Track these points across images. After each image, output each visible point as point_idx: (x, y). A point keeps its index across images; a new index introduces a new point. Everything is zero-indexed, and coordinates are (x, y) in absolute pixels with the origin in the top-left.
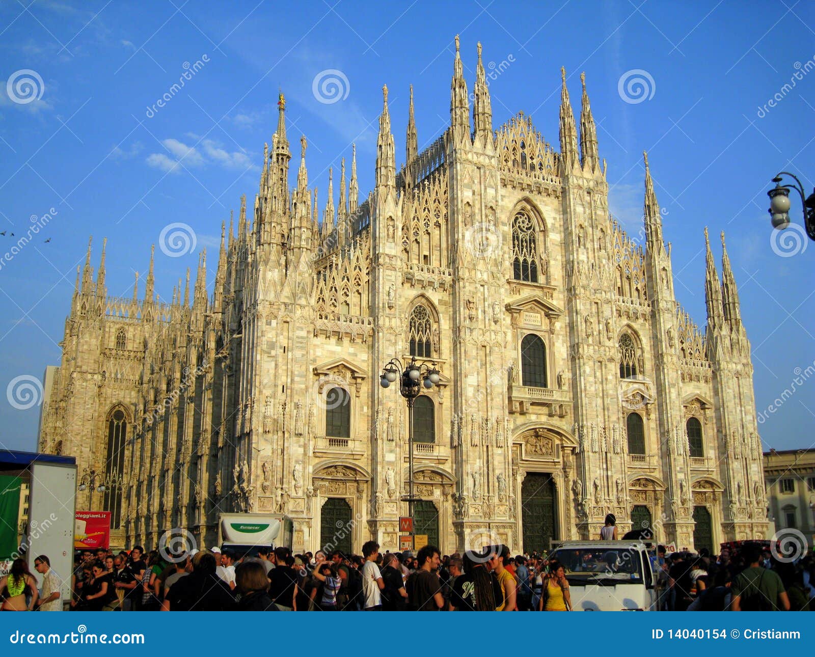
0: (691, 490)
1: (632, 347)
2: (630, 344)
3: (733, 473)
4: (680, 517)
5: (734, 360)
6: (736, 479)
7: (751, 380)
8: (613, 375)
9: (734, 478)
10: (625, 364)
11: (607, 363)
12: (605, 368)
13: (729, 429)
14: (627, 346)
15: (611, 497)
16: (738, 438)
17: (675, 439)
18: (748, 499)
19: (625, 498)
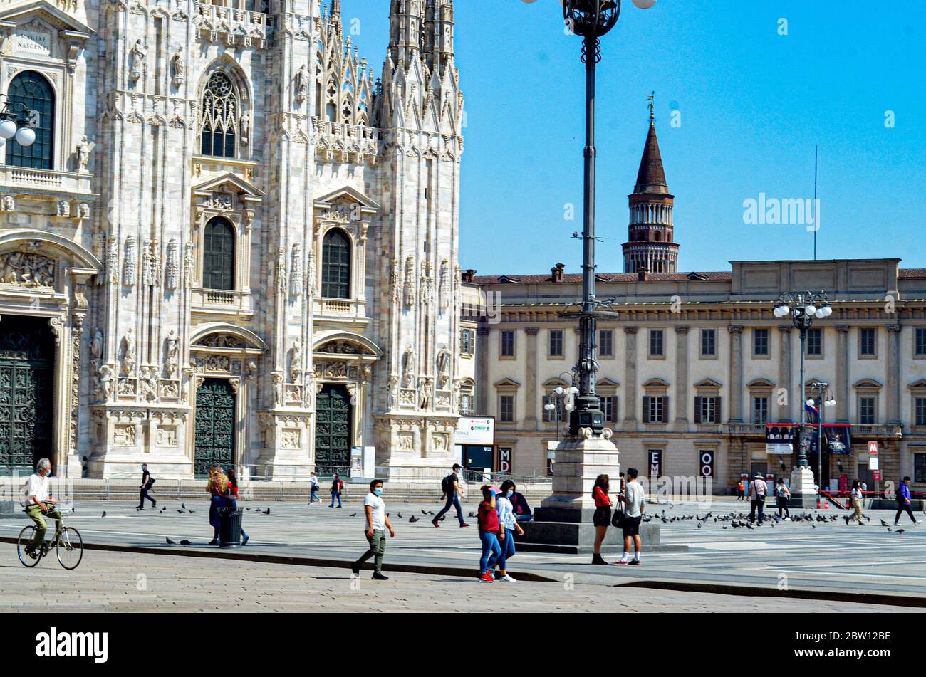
0: (311, 355)
1: (231, 97)
2: (227, 92)
3: (399, 329)
4: (285, 401)
5: (426, 128)
6: (402, 341)
7: (457, 166)
8: (177, 151)
9: (399, 338)
10: (214, 127)
11: (168, 128)
12: (165, 137)
13: (401, 251)
14: (220, 95)
15: (154, 364)
16: (417, 270)
17: (289, 268)
18: (422, 375)
19: (181, 367)
